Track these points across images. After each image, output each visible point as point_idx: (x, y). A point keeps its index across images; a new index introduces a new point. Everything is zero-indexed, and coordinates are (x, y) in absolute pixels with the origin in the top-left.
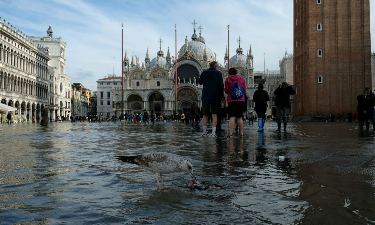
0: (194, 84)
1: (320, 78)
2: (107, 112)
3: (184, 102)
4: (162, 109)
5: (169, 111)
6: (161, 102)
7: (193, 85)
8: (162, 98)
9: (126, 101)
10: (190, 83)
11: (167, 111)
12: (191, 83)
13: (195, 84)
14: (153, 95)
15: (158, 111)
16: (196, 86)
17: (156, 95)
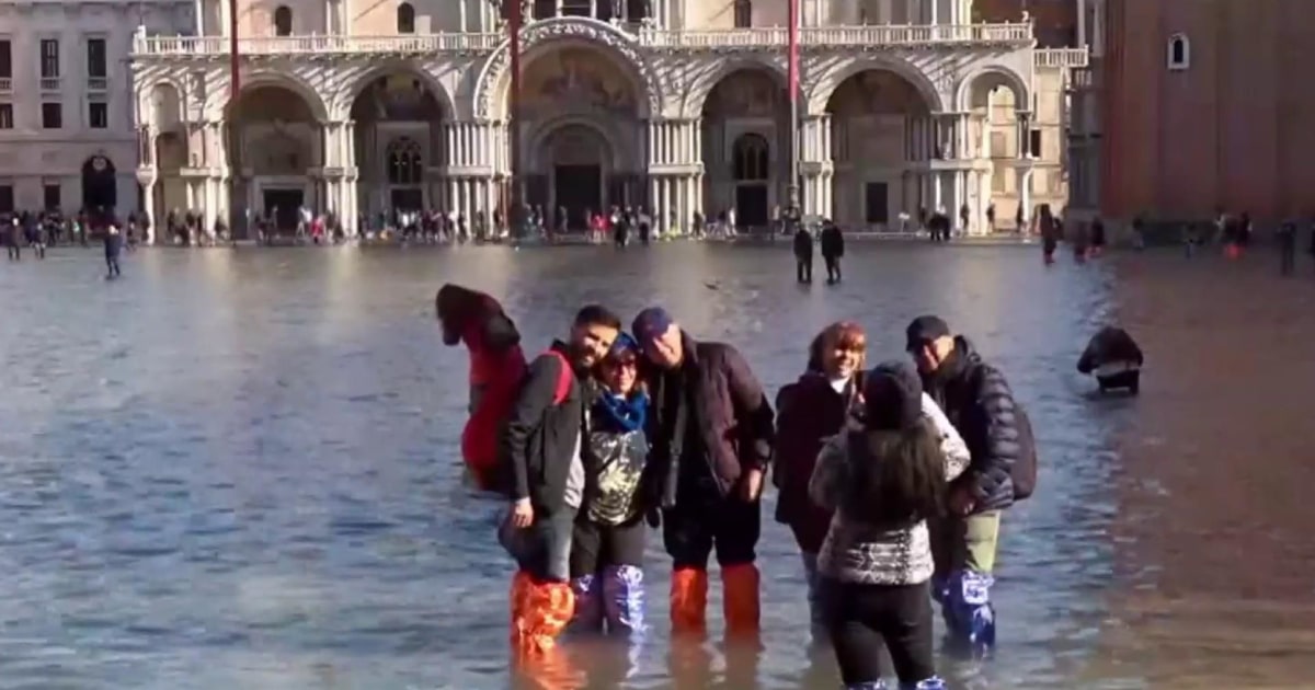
0: (614, 20)
1: (1178, 46)
2: (44, 178)
3: (560, 130)
4: (430, 169)
5: (472, 180)
6: (423, 126)
7: (610, 32)
8: (429, 106)
9: (215, 125)
10: (593, 19)
11: (460, 181)
12: (599, 17)
13: (624, 20)
14: (376, 87)
15: (405, 180)
16: (625, 34)
17: (392, 85)
